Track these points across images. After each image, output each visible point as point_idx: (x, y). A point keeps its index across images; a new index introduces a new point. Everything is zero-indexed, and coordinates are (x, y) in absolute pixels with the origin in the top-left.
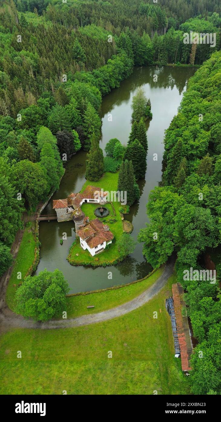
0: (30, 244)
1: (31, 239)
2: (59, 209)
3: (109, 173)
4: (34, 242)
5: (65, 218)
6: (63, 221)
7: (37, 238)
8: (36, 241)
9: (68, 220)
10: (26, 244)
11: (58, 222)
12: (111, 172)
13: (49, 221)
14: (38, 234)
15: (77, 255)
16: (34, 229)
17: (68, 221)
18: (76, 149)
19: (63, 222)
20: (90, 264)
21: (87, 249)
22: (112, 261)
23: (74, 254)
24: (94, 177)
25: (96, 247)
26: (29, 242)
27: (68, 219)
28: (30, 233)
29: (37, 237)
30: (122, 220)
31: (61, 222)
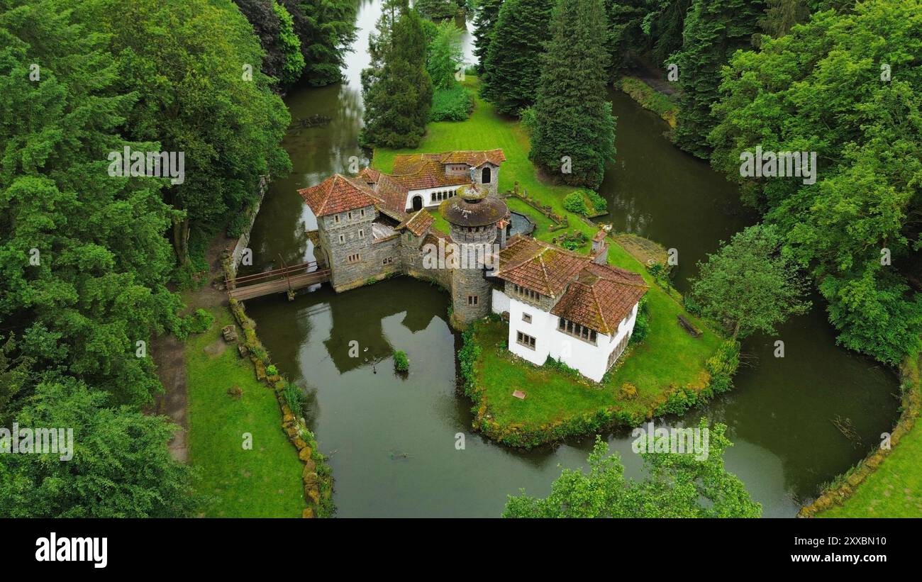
0: (246, 402)
1: (242, 378)
2: (344, 221)
3: (441, 123)
4: (260, 389)
5: (370, 264)
6: (359, 283)
7: (272, 368)
8: (271, 384)
9: (381, 276)
10: (222, 411)
11: (339, 290)
12: (448, 118)
13: (291, 297)
14: (266, 355)
15: (518, 394)
16: (235, 335)
17: (378, 281)
18: (292, 68)
19: (358, 288)
20: (614, 416)
21: (550, 359)
22: (699, 383)
23: (502, 395)
24: (405, 131)
25: (614, 331)
26: (234, 394)
27: (381, 272)
28: (220, 355)
29: (266, 365)
30: (610, 234)
31: (351, 290)
